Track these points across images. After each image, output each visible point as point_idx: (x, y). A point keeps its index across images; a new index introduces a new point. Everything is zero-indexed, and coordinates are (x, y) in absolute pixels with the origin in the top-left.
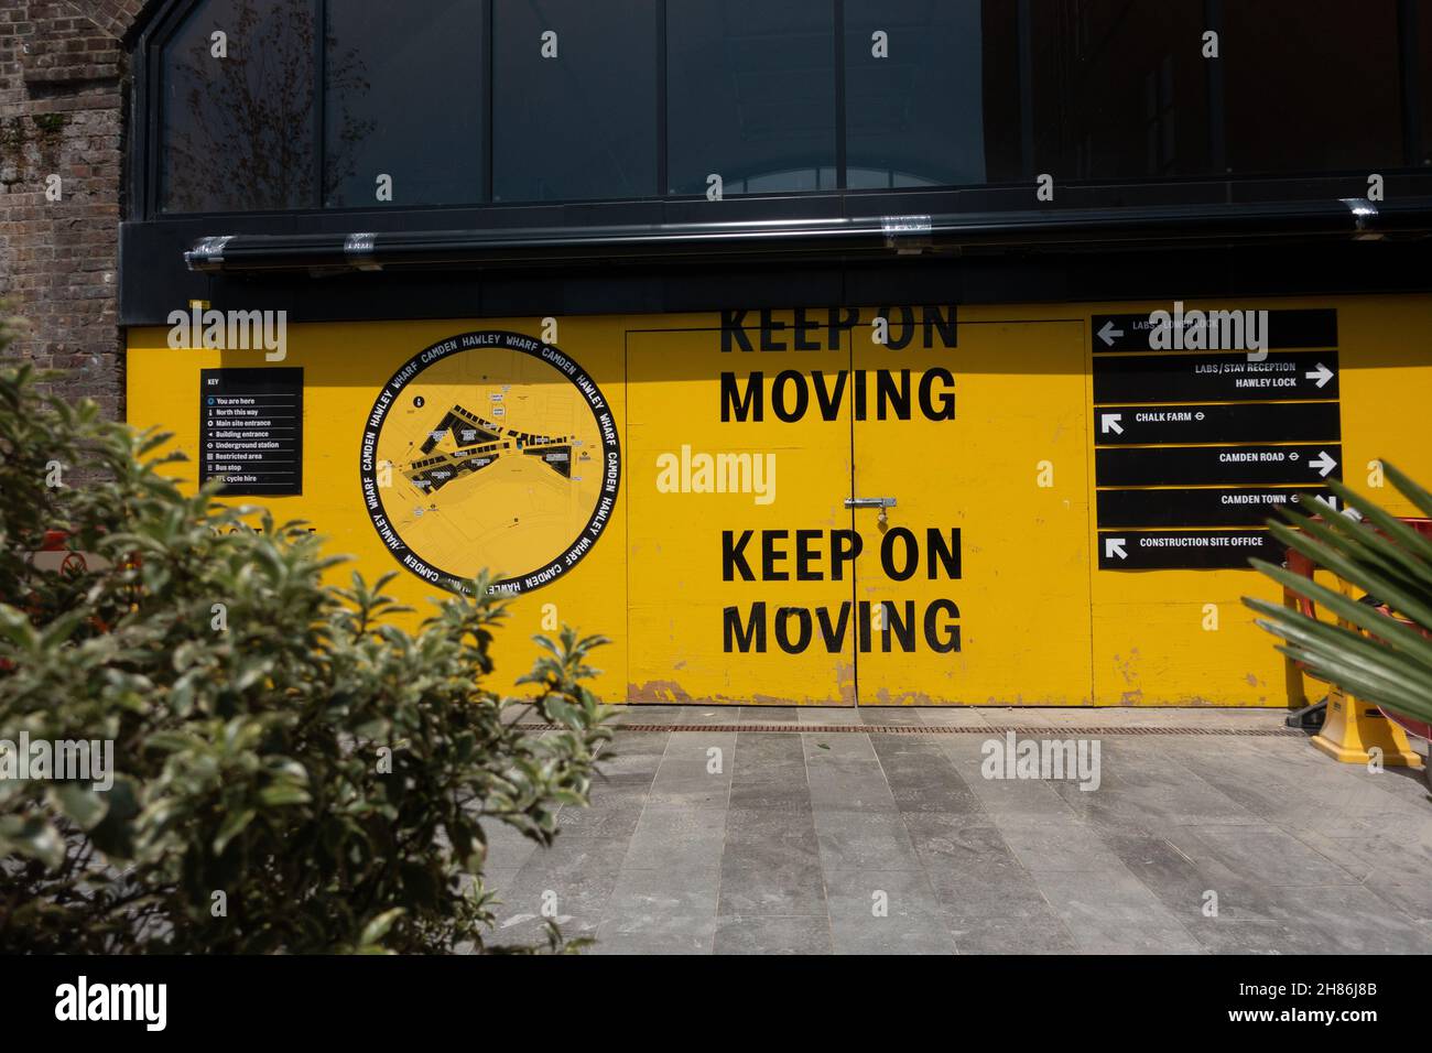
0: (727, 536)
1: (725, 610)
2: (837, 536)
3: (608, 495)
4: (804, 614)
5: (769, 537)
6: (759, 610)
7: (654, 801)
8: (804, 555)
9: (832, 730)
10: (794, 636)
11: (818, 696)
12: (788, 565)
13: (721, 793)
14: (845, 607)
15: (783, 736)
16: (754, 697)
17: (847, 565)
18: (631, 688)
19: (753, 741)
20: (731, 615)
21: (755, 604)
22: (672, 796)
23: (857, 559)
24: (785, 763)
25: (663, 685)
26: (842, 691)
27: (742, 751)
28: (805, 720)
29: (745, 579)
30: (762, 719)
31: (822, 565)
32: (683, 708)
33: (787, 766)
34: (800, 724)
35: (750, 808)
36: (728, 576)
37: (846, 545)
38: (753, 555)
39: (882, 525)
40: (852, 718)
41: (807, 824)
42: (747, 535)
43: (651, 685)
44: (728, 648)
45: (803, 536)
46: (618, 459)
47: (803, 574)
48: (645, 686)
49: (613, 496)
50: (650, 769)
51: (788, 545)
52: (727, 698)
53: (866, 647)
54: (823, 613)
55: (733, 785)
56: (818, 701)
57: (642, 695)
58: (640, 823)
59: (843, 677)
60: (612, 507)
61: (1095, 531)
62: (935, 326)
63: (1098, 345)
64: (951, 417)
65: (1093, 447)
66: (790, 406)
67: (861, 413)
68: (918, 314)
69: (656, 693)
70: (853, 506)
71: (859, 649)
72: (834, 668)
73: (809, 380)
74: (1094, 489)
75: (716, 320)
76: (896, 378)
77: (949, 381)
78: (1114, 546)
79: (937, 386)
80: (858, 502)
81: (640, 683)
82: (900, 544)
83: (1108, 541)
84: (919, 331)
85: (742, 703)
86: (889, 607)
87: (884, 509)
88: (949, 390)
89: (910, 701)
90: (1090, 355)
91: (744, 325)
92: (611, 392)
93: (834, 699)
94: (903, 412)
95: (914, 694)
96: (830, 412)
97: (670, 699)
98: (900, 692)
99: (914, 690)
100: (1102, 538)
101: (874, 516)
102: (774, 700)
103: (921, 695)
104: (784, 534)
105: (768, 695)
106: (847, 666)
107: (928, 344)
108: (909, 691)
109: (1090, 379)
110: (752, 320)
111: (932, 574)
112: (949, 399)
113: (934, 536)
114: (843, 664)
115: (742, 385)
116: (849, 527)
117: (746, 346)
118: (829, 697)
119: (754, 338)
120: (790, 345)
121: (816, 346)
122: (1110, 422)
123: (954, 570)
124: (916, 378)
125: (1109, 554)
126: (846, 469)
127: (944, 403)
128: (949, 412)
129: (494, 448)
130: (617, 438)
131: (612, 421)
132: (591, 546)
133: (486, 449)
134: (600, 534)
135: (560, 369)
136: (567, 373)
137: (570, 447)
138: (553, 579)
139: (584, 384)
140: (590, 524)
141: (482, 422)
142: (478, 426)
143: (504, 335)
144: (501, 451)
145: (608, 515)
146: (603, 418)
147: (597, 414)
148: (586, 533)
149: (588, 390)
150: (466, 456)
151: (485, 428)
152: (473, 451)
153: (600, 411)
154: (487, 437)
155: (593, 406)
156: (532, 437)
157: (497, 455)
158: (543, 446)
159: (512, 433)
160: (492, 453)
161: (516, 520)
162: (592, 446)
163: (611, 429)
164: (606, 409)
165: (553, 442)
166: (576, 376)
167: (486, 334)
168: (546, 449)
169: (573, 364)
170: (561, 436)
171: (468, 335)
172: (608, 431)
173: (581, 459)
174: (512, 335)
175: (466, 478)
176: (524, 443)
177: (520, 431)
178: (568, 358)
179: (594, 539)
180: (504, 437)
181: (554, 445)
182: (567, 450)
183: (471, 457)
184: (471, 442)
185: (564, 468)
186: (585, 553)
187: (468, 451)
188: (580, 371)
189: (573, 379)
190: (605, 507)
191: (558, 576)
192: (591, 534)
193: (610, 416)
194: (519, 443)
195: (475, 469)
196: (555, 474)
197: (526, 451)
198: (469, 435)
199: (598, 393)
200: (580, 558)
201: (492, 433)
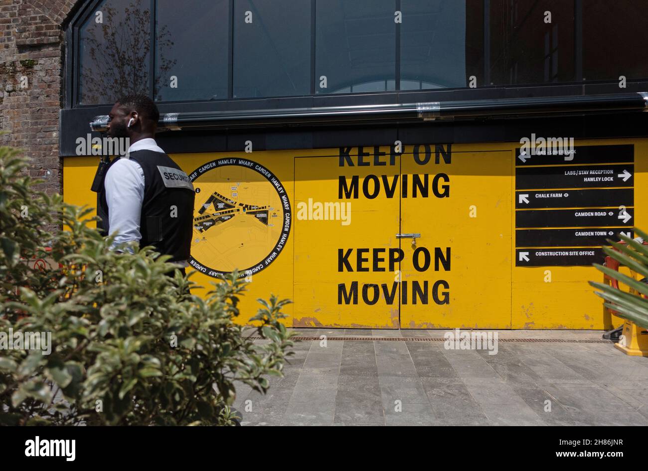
0: (341, 251)
1: (339, 285)
2: (392, 251)
3: (285, 233)
4: (376, 287)
5: (360, 252)
6: (355, 285)
7: (305, 372)
8: (376, 260)
9: (388, 339)
10: (371, 297)
11: (381, 324)
12: (369, 265)
13: (336, 368)
14: (395, 284)
15: (364, 342)
16: (352, 324)
17: (396, 264)
18: (295, 320)
19: (351, 345)
20: (342, 287)
21: (353, 282)
22: (313, 369)
23: (401, 262)
24: (366, 354)
25: (310, 319)
26: (393, 322)
27: (346, 349)
28: (375, 335)
29: (349, 271)
30: (355, 335)
31: (385, 264)
32: (318, 329)
33: (368, 356)
34: (373, 337)
35: (349, 375)
36: (341, 269)
37: (396, 255)
38: (353, 260)
39: (414, 246)
40: (398, 334)
41: (375, 382)
42: (350, 251)
43: (304, 319)
44: (340, 302)
45: (376, 251)
46: (290, 216)
47: (376, 269)
48: (301, 320)
49: (288, 233)
50: (303, 357)
51: (369, 256)
52: (339, 325)
53: (405, 302)
54: (385, 287)
55: (342, 365)
56: (381, 327)
57: (300, 323)
58: (298, 381)
59: (393, 316)
60: (287, 238)
61: (514, 249)
62: (440, 154)
63: (518, 162)
64: (448, 196)
65: (514, 210)
66: (371, 191)
67: (405, 194)
68: (433, 149)
69: (306, 322)
70: (400, 237)
71: (401, 303)
72: (389, 312)
73: (381, 180)
74: (514, 229)
75: (337, 152)
76: (422, 178)
77: (447, 180)
78: (523, 256)
79: (441, 181)
80: (402, 235)
81: (299, 318)
82: (422, 255)
83: (520, 253)
84: (433, 156)
85: (346, 327)
86: (415, 284)
87: (415, 239)
88: (446, 184)
89: (425, 327)
90: (514, 167)
91: (350, 154)
92: (287, 185)
93: (389, 326)
94: (425, 194)
95: (427, 324)
96: (390, 194)
97: (312, 325)
98: (420, 323)
99: (427, 321)
100: (518, 252)
101: (410, 242)
102: (361, 326)
103: (430, 324)
104: (367, 250)
105: (359, 324)
106: (396, 310)
107: (437, 162)
108: (425, 322)
109: (514, 178)
110: (354, 152)
111: (437, 269)
112: (447, 188)
113: (438, 251)
114: (394, 310)
115: (349, 182)
116: (398, 247)
117: (351, 164)
118: (387, 325)
119: (355, 160)
120: (372, 163)
121: (384, 164)
122: (523, 198)
123: (447, 267)
124: (431, 178)
125: (521, 259)
126: (397, 221)
127: (444, 189)
128: (447, 194)
129: (232, 211)
130: (289, 206)
131: (288, 199)
132: (277, 256)
133: (229, 212)
134: (281, 250)
135: (264, 175)
136: (266, 177)
137: (268, 211)
138: (259, 271)
139: (275, 182)
140: (277, 246)
141: (227, 199)
142: (225, 202)
143: (238, 159)
144: (236, 213)
145: (285, 242)
146: (283, 197)
147: (281, 195)
148: (275, 250)
149: (276, 185)
150: (219, 215)
151: (228, 202)
152: (223, 213)
153: (282, 194)
154: (230, 206)
155: (278, 192)
156: (250, 206)
157: (234, 215)
158: (255, 210)
159: (241, 205)
160: (231, 213)
161: (242, 244)
162: (278, 211)
163: (287, 203)
164: (285, 193)
165: (260, 208)
166: (271, 178)
167: (229, 159)
168: (256, 212)
169: (270, 172)
170: (264, 206)
171: (221, 160)
172: (285, 203)
173: (273, 216)
174: (241, 159)
175: (219, 225)
176: (246, 209)
177: (245, 203)
178: (267, 170)
179: (278, 253)
180: (237, 206)
181: (260, 210)
182: (266, 212)
183: (222, 215)
184: (222, 209)
185: (265, 220)
186: (274, 259)
187: (220, 213)
188: (273, 176)
189: (270, 179)
190: (283, 238)
191: (261, 270)
192: (277, 251)
193: (287, 196)
194: (244, 209)
195: (224, 221)
196: (261, 223)
197: (247, 213)
198: (221, 206)
199: (281, 186)
200: (272, 261)
201: (232, 204)
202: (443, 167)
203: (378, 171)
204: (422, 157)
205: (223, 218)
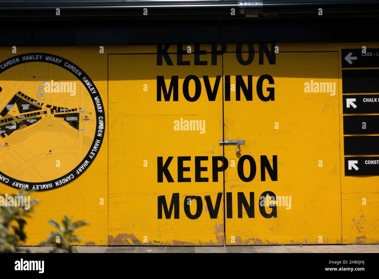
0: (160, 159)
1: (159, 197)
2: (215, 159)
3: (99, 138)
4: (199, 199)
5: (181, 160)
6: (176, 197)
8: (199, 169)
11: (205, 240)
12: (191, 174)
14: (220, 195)
16: (173, 241)
17: (220, 174)
18: (110, 237)
20: (161, 200)
21: (174, 194)
23: (225, 171)
25: (127, 236)
26: (218, 238)
29: (169, 181)
31: (208, 174)
32: (137, 247)
36: (160, 180)
37: (220, 164)
38: (173, 169)
39: (238, 154)
40: (223, 252)
42: (170, 159)
43: (120, 236)
44: (160, 217)
45: (198, 159)
46: (104, 119)
47: (199, 179)
48: (117, 237)
49: (101, 139)
51: (190, 164)
52: (159, 242)
53: (230, 215)
54: (208, 199)
56: (205, 243)
57: (116, 240)
59: (218, 231)
60: (100, 144)
61: (343, 157)
62: (264, 54)
63: (345, 64)
64: (273, 99)
65: (342, 115)
66: (192, 93)
67: (227, 97)
68: (256, 48)
69: (123, 240)
70: (223, 144)
71: (226, 216)
72: (213, 227)
73: (202, 80)
74: (342, 136)
75: (154, 49)
76: (245, 79)
77: (272, 82)
78: (352, 164)
79: (266, 84)
80: (226, 142)
81: (115, 235)
82: (247, 164)
83: (349, 161)
84: (257, 56)
85: (167, 245)
86: (241, 196)
87: (239, 146)
88: (271, 86)
89: (252, 242)
90: (341, 69)
91: (169, 51)
92: (100, 85)
93: (213, 242)
94: (249, 97)
95: (253, 239)
96: (212, 97)
97: (130, 243)
98: (247, 238)
99: (253, 237)
100: (347, 160)
101: (234, 148)
102: (183, 243)
103: (257, 239)
104: (188, 158)
105: (180, 240)
106: (220, 225)
107: (261, 62)
108: (252, 237)
109: (341, 80)
110: (173, 50)
111: (263, 179)
112: (272, 91)
113: (264, 159)
114: (218, 224)
115: (168, 83)
116: (221, 155)
117: (170, 63)
118: (211, 241)
119: (174, 58)
120: (192, 62)
121: (205, 63)
122: (350, 102)
123: (274, 177)
124: (255, 80)
125: (350, 168)
126: (220, 126)
127: (269, 92)
128: (272, 97)
129: (39, 113)
130: (103, 109)
131: (101, 100)
132: (89, 165)
133: (35, 114)
134: (94, 158)
135: (74, 73)
136: (77, 75)
137: (79, 114)
138: (69, 182)
139: (86, 81)
140: (89, 154)
141: (32, 100)
142: (31, 102)
143: (44, 55)
144: (43, 116)
145: (98, 149)
146: (96, 98)
147: (93, 96)
148: (87, 158)
149: (88, 84)
150: (24, 118)
151: (34, 103)
152: (28, 115)
153: (95, 95)
154: (36, 108)
155: (90, 93)
156: (59, 108)
157: (41, 118)
158: (65, 113)
159: (48, 106)
160: (38, 116)
161: (50, 151)
162: (90, 113)
163: (100, 104)
164: (97, 94)
165: (70, 111)
166: (82, 77)
167: (35, 54)
168: (66, 114)
169: (81, 70)
170: (74, 108)
171: (25, 55)
172: (98, 105)
173: (84, 120)
174: (48, 55)
175: (24, 129)
176: (54, 111)
177: (53, 105)
178: (78, 68)
179: (91, 161)
180: (44, 108)
181: (70, 112)
182: (77, 115)
183: (27, 118)
184: (26, 111)
185: (75, 125)
186: (86, 168)
187: (25, 115)
188: (84, 74)
189: (80, 78)
190: (96, 144)
191: (72, 180)
192: (89, 159)
193: (100, 98)
194: (52, 111)
195: (29, 124)
196: (71, 127)
197: (56, 116)
198: (25, 107)
199: (93, 86)
200: (84, 171)
201: (38, 106)
202: (267, 68)
203: (199, 71)
204: (245, 57)
205: (28, 121)
